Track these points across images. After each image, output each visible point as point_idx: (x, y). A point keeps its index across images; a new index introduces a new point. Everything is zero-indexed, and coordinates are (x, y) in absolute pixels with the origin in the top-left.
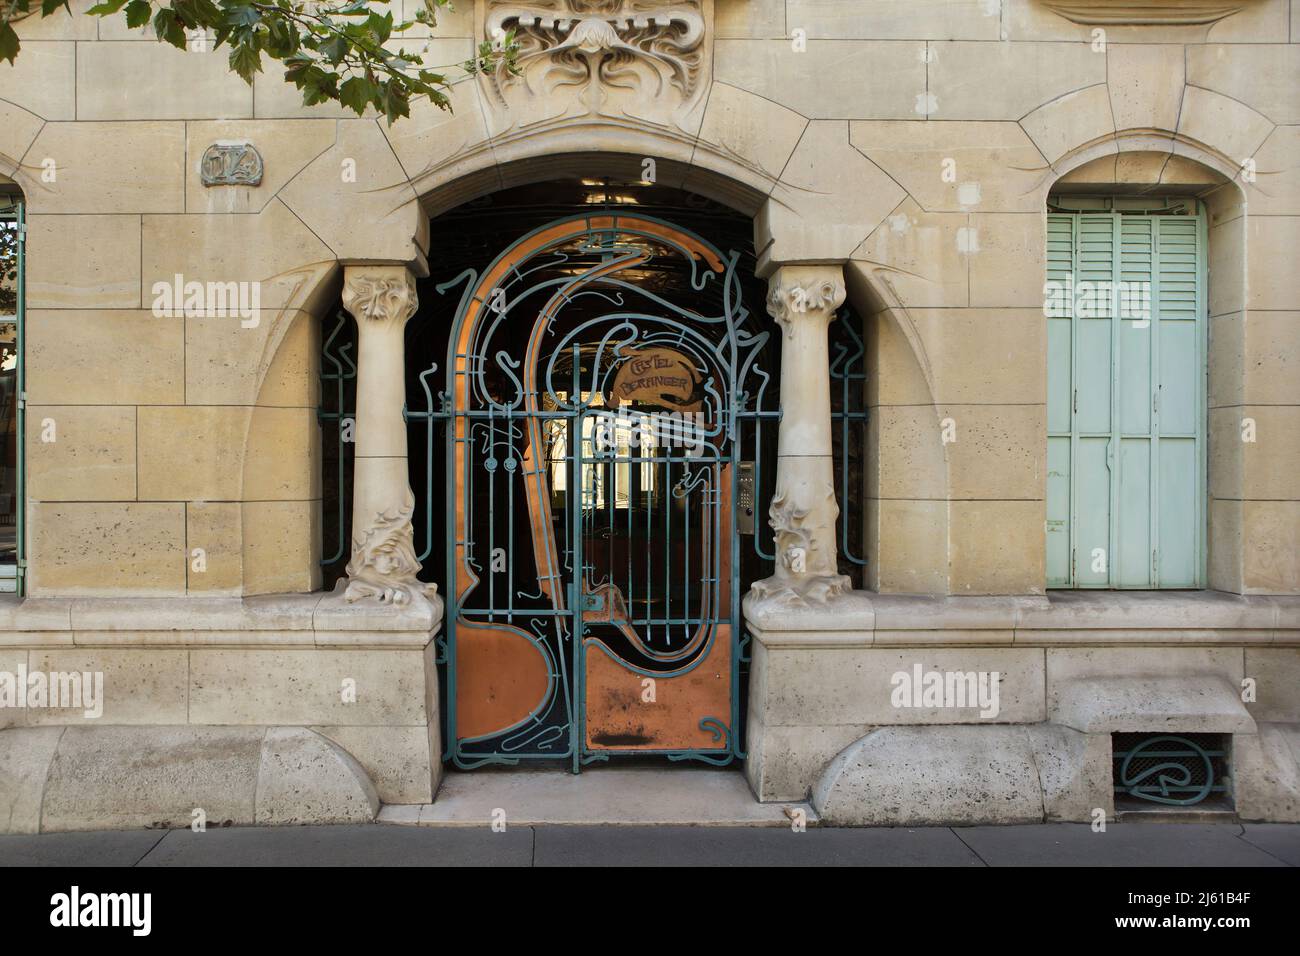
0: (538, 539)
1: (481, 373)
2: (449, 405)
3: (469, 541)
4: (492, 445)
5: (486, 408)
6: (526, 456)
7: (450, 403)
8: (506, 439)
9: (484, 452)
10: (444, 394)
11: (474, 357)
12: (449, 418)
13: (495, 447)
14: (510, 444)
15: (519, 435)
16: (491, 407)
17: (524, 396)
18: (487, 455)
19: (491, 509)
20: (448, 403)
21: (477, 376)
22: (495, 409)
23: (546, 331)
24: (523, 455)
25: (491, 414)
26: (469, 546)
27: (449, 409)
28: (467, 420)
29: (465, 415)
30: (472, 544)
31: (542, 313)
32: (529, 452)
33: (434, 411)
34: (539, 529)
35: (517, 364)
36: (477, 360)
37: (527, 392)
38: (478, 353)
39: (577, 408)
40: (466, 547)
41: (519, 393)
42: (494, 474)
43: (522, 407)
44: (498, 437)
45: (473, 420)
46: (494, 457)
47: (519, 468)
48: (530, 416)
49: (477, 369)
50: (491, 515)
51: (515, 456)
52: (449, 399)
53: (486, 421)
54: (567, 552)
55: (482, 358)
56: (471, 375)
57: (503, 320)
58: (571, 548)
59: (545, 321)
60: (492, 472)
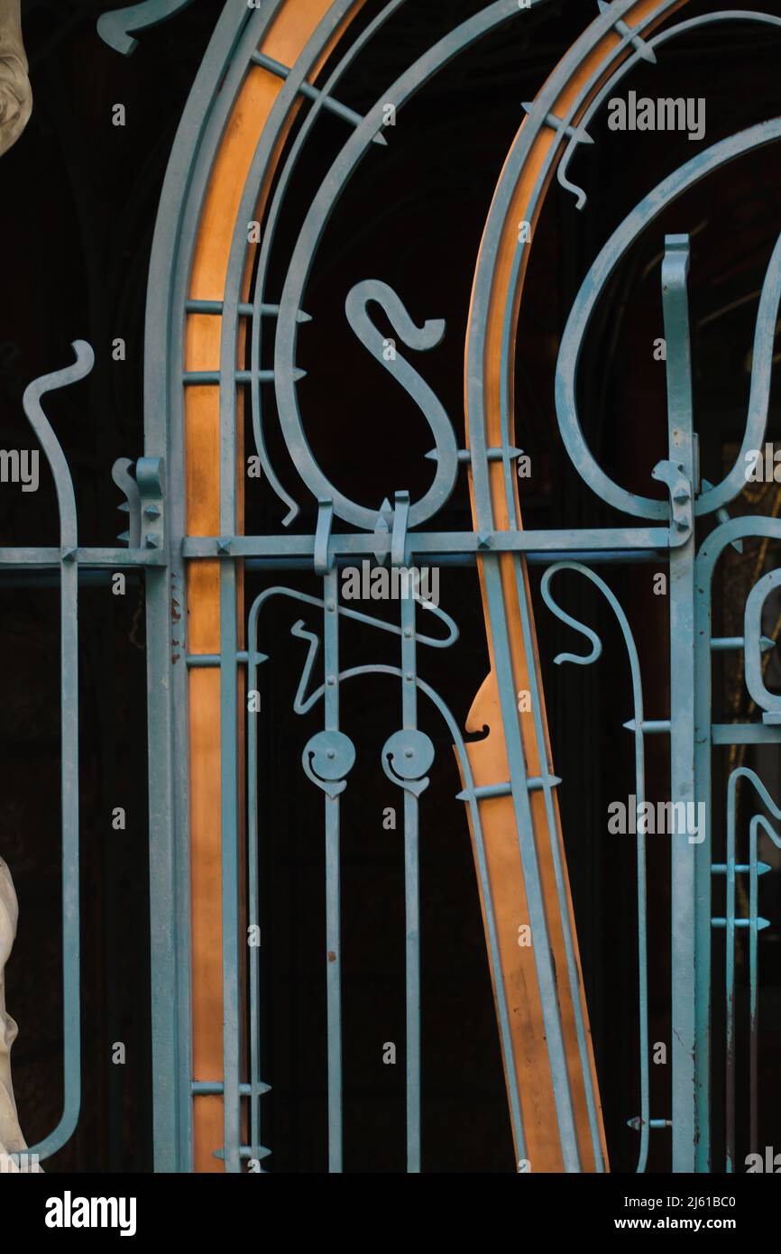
0: (525, 1072)
1: (286, 375)
2: (152, 517)
3: (246, 1077)
4: (332, 675)
5: (306, 525)
6: (474, 722)
7: (158, 506)
8: (389, 649)
9: (300, 708)
10: (132, 471)
11: (258, 309)
12: (158, 570)
13: (343, 685)
14: (408, 669)
15: (443, 632)
16: (324, 519)
17: (464, 467)
18: (315, 721)
19: (333, 944)
20: (148, 505)
21: (268, 388)
22: (340, 527)
23: (553, 189)
24: (461, 719)
25: (321, 547)
26: (245, 1100)
27: (155, 531)
28: (230, 575)
29: (222, 557)
30: (257, 1089)
31: (535, 110)
32: (486, 706)
33: (84, 541)
34: (531, 1030)
35: (430, 334)
36: (269, 323)
37: (476, 453)
38: (273, 295)
39: (684, 514)
40: (232, 1103)
41: (444, 455)
42: (343, 797)
43: (456, 515)
44: (358, 643)
45: (254, 576)
46: (343, 728)
47: (445, 774)
48: (485, 550)
49: (267, 362)
50: (333, 970)
51: (429, 721)
52: (150, 488)
53: (309, 578)
54: (646, 1123)
55: (290, 314)
56: (243, 387)
57: (373, 146)
58: (662, 1107)
59: (550, 144)
60: (333, 791)
